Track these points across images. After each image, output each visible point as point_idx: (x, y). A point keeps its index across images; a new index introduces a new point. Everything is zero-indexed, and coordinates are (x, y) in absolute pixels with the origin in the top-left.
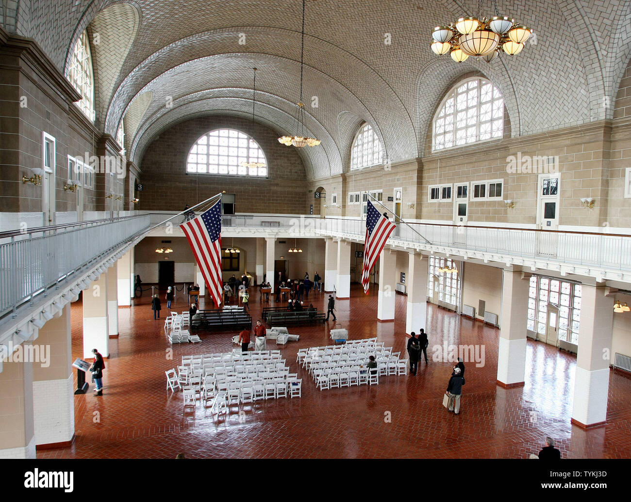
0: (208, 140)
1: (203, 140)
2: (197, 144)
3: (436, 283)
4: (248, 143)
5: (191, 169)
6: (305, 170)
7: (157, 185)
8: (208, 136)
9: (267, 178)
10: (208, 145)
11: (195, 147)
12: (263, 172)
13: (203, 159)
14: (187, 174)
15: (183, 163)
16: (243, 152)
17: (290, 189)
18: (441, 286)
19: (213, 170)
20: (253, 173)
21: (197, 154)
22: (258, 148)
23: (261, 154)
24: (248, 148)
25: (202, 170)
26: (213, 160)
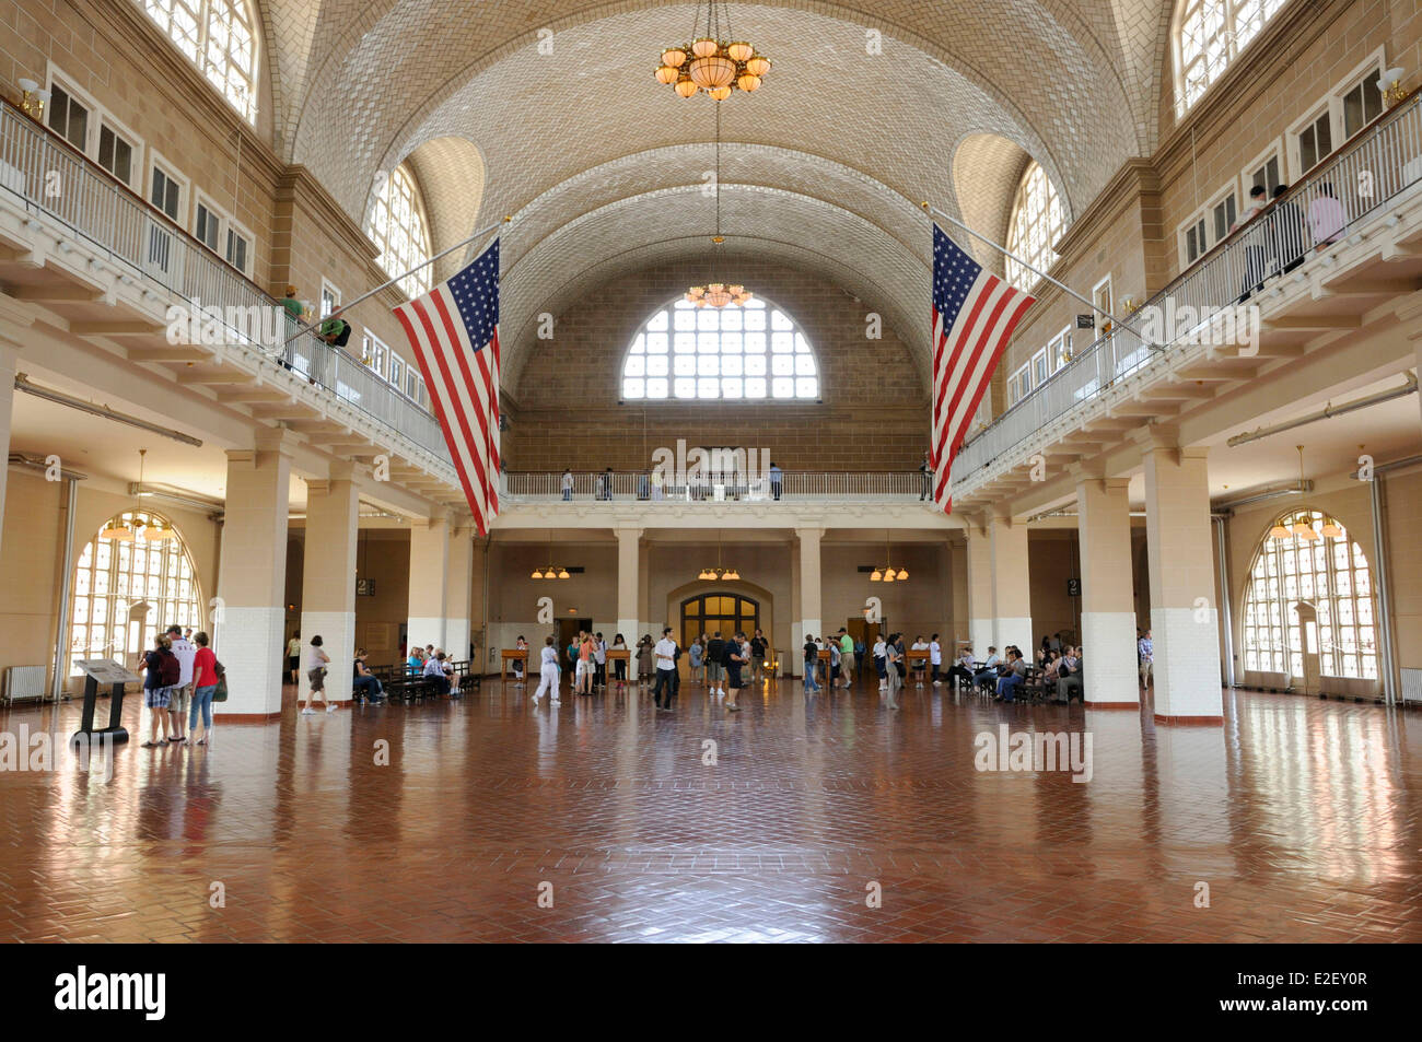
0: (671, 320)
1: (658, 321)
2: (646, 332)
3: (1310, 626)
4: (769, 320)
5: (631, 390)
6: (918, 376)
7: (551, 432)
8: (672, 311)
9: (820, 402)
10: (671, 332)
11: (640, 338)
12: (809, 390)
13: (659, 366)
14: (621, 403)
15: (613, 377)
16: (757, 343)
17: (882, 429)
18: (1326, 633)
19: (685, 392)
20: (783, 391)
21: (646, 355)
22: (795, 331)
23: (802, 343)
24: (769, 331)
25: (657, 392)
26: (683, 366)
